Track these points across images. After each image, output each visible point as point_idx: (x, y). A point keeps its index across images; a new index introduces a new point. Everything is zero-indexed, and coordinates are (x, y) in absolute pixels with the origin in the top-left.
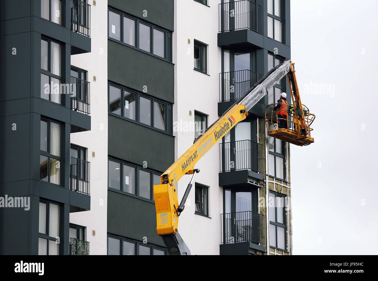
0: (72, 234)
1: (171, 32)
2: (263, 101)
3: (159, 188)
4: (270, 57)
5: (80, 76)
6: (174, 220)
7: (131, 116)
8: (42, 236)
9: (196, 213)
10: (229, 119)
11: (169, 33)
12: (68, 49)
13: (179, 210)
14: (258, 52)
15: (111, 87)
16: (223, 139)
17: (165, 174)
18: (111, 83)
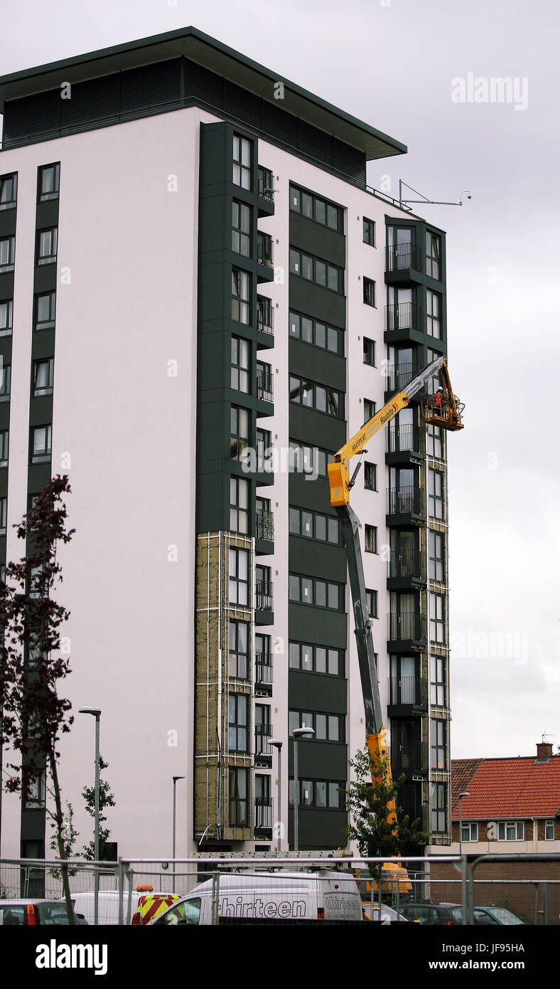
0: (259, 505)
1: (343, 330)
2: (423, 390)
3: (333, 467)
4: (430, 352)
5: (265, 369)
6: (345, 494)
7: (309, 404)
8: (233, 507)
9: (366, 487)
10: (393, 406)
11: (341, 330)
12: (254, 345)
13: (350, 485)
14: (419, 347)
15: (291, 378)
16: (389, 422)
17: (337, 454)
18: (291, 374)
